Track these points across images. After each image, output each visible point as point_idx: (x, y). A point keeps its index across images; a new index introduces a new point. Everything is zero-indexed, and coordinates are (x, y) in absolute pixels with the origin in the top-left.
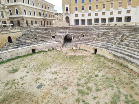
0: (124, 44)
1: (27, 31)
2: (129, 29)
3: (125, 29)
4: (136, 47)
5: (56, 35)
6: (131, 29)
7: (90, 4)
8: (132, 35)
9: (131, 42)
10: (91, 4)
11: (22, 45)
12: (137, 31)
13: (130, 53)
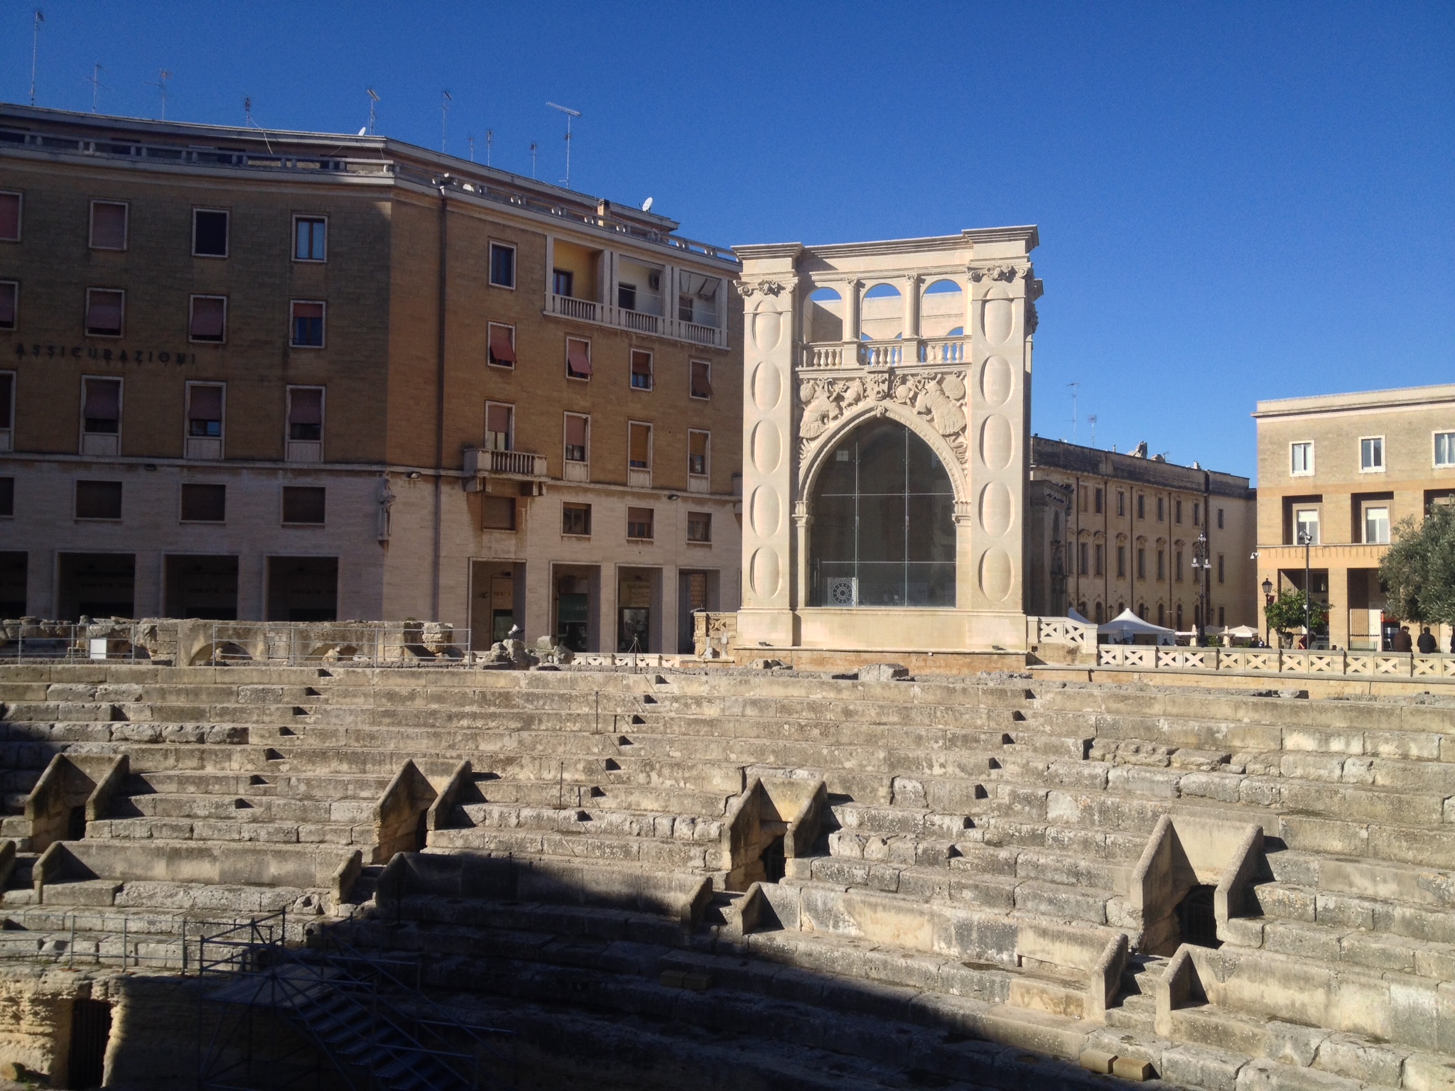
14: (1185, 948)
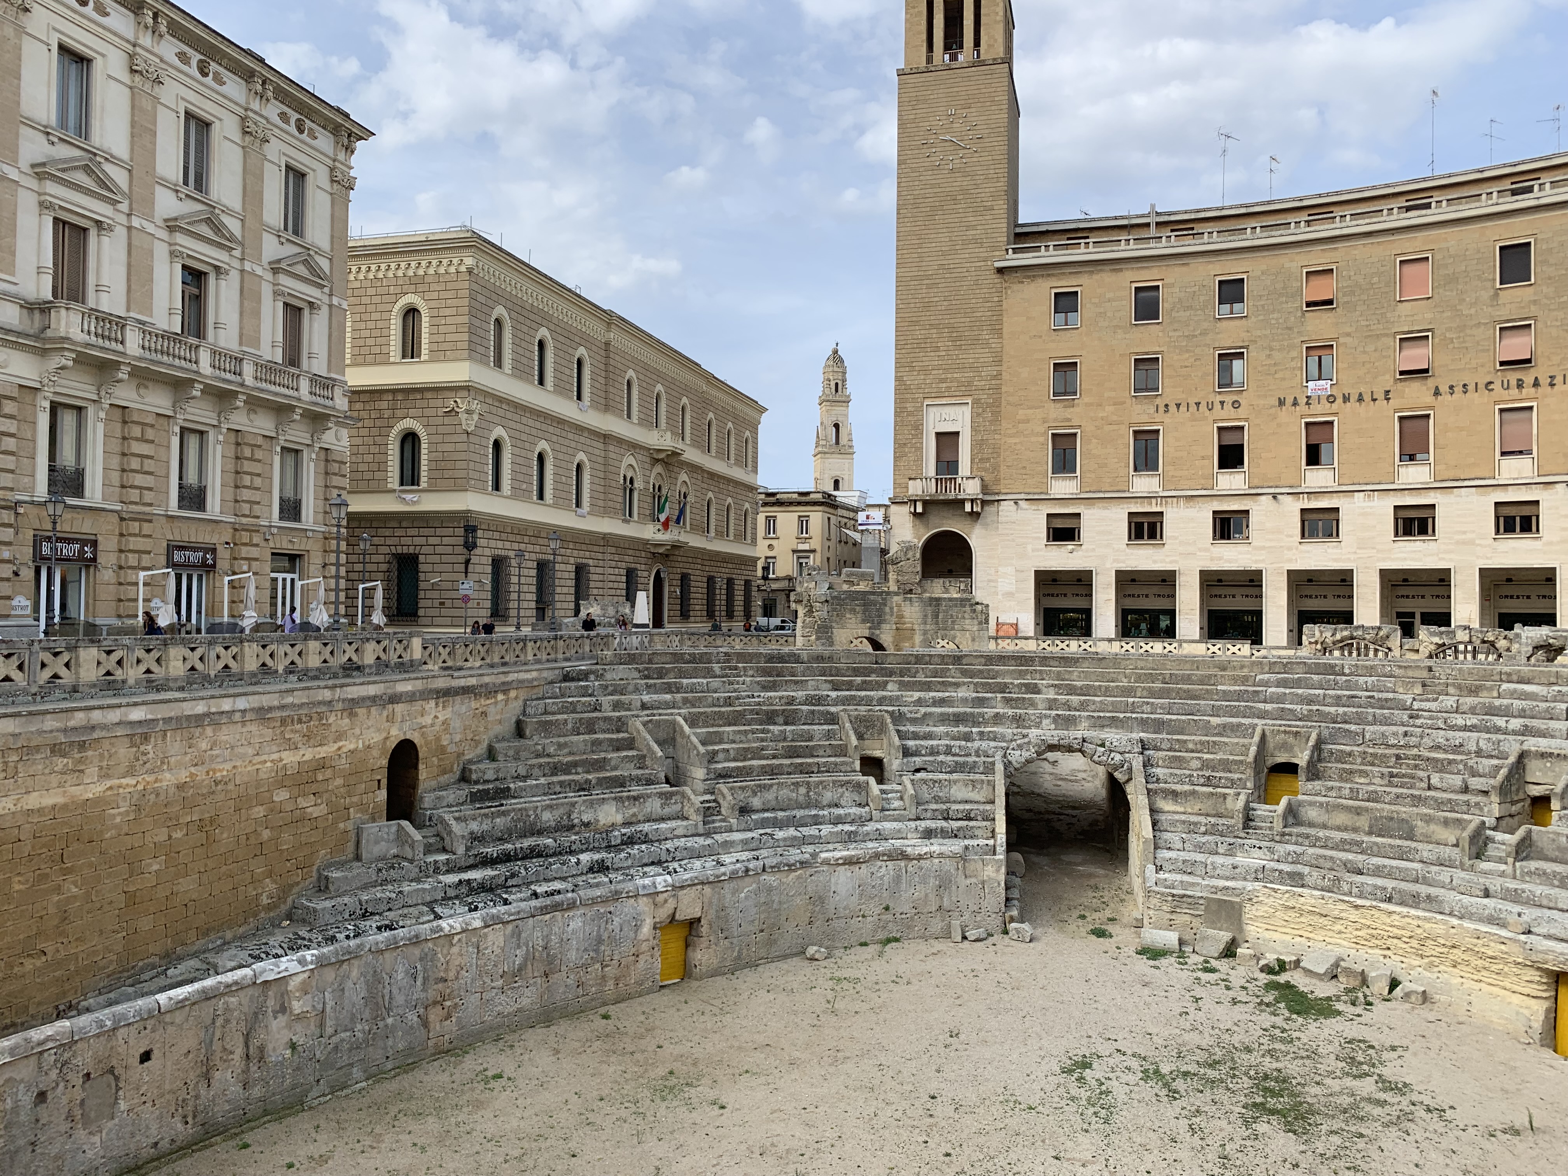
1: (567, 678)
5: (907, 752)
7: (1236, 405)
10: (1242, 412)
11: (534, 853)
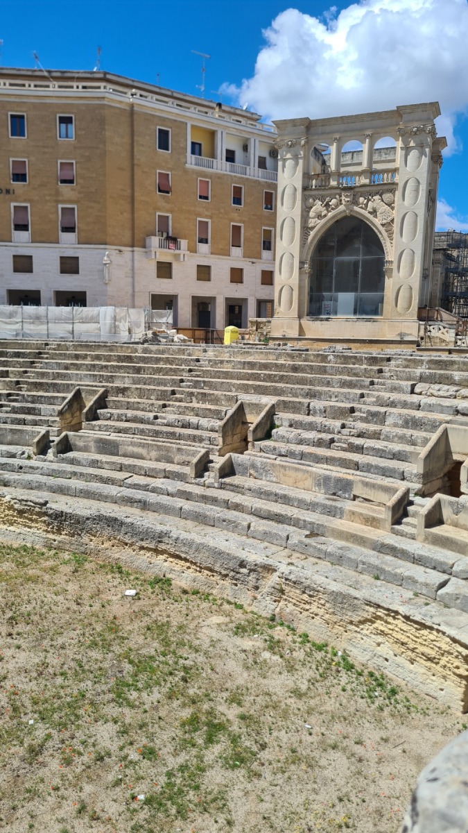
0: (92, 444)
2: (98, 358)
3: (77, 357)
4: (154, 454)
6: (108, 359)
8: (123, 391)
9: (125, 431)
12: (138, 370)
13: (136, 486)
14: (438, 496)
